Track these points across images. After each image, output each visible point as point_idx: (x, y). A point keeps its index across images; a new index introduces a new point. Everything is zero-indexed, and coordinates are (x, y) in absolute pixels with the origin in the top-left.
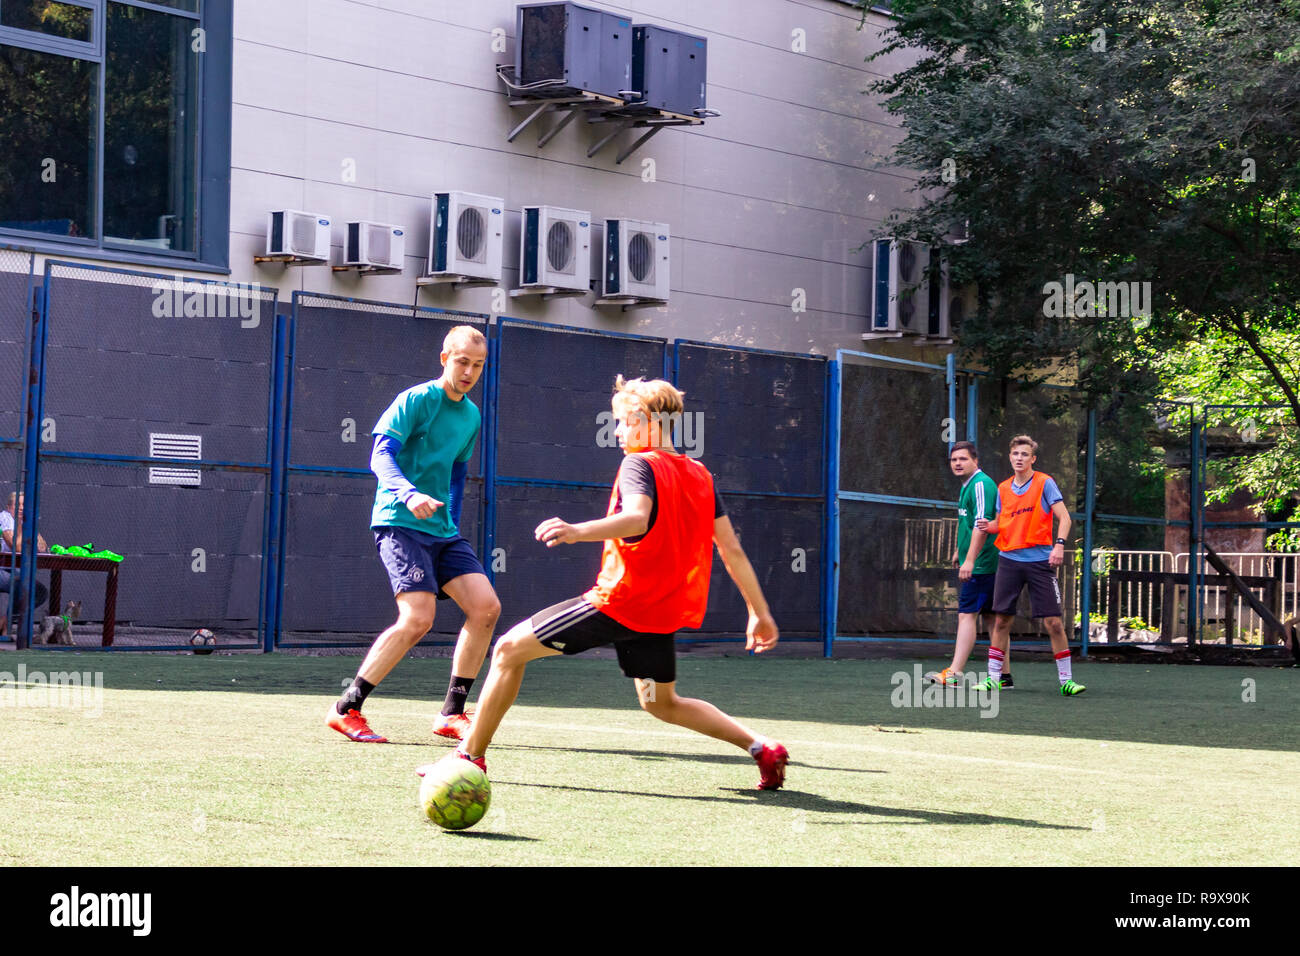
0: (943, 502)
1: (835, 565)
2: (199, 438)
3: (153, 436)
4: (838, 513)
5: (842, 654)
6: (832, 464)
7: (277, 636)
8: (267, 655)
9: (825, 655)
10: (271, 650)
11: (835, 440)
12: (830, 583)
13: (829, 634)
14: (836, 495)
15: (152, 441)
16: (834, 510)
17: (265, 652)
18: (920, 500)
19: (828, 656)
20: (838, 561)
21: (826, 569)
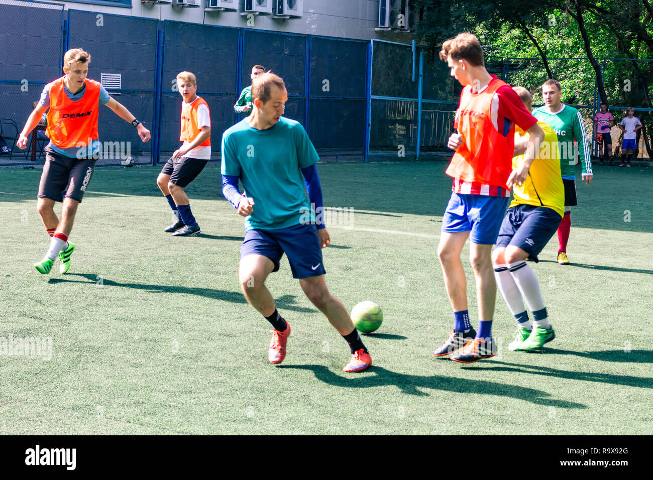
0: (410, 99)
1: (369, 125)
2: (120, 75)
3: (102, 74)
4: (370, 104)
5: (371, 159)
6: (368, 85)
7: (158, 159)
8: (154, 167)
9: (364, 160)
10: (156, 165)
11: (370, 75)
12: (367, 132)
13: (366, 151)
14: (370, 97)
15: (102, 77)
16: (369, 103)
17: (154, 165)
18: (401, 98)
19: (366, 161)
20: (370, 123)
21: (366, 127)
